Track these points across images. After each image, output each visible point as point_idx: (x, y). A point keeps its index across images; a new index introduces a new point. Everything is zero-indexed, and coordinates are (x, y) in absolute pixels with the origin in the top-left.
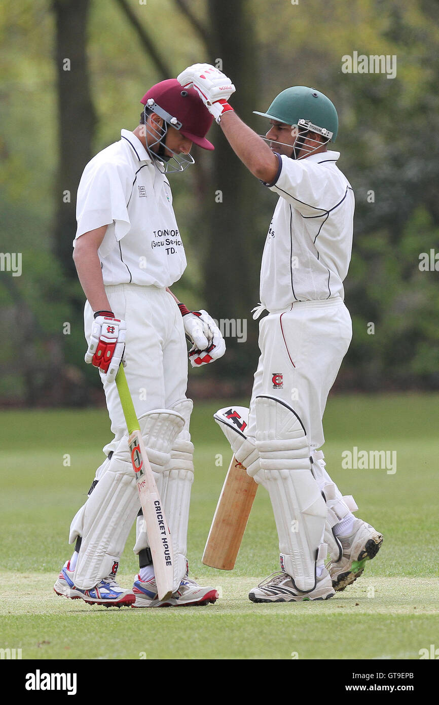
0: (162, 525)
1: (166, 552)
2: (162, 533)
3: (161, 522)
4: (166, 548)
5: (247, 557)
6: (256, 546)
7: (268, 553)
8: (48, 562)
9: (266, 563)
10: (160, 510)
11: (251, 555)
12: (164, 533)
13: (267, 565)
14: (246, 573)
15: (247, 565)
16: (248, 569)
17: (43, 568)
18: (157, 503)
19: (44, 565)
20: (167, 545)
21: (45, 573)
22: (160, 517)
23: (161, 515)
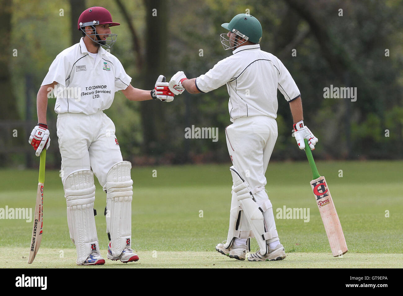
0: (35, 231)
1: (33, 245)
2: (34, 235)
3: (35, 230)
4: (33, 243)
5: (161, 241)
6: (166, 236)
7: (171, 240)
8: (65, 243)
9: (170, 244)
10: (37, 224)
11: (163, 241)
12: (35, 235)
13: (171, 245)
14: (160, 249)
15: (161, 245)
16: (162, 248)
17: (62, 247)
18: (36, 221)
19: (63, 245)
20: (34, 241)
21: (64, 249)
22: (36, 228)
23: (36, 227)
